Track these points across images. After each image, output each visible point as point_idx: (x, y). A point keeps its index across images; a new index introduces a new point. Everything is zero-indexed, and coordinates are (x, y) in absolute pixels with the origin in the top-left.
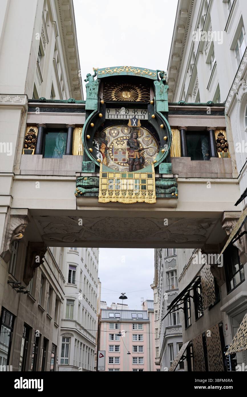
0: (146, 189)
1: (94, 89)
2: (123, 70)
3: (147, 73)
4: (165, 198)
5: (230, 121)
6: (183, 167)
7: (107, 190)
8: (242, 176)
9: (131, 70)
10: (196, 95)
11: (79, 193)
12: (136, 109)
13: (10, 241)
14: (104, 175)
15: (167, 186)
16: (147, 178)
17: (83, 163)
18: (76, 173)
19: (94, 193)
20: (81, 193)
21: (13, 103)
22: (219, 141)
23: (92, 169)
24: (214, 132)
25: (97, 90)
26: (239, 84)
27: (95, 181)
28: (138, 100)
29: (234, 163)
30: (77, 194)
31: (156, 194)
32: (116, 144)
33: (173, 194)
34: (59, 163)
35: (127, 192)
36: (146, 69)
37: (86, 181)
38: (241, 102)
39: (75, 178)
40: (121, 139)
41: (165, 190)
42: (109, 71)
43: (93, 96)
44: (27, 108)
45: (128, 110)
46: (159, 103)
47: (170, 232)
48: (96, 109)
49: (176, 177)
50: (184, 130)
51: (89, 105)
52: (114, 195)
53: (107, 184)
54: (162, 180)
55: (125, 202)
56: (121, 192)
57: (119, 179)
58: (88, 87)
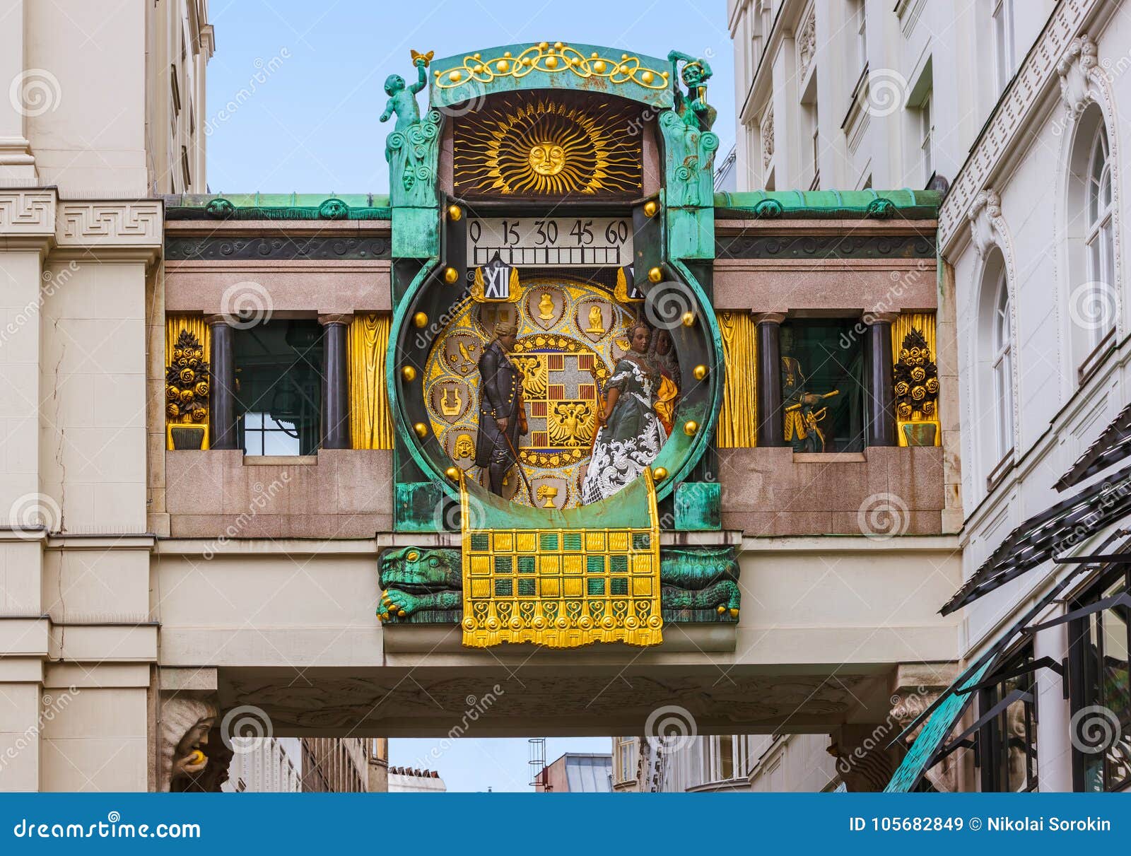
0: (627, 594)
1: (423, 158)
2: (535, 61)
3: (632, 72)
4: (693, 624)
5: (954, 284)
6: (763, 487)
7: (492, 599)
9: (569, 65)
11: (393, 613)
12: (584, 220)
14: (479, 543)
15: (700, 579)
16: (629, 552)
17: (395, 488)
18: (377, 533)
19: (447, 609)
20: (401, 611)
21: (112, 239)
22: (904, 371)
27: (446, 566)
28: (595, 184)
29: (952, 466)
30: (386, 615)
31: (662, 609)
33: (721, 609)
34: (308, 483)
35: (562, 607)
36: (630, 54)
37: (417, 567)
38: (984, 259)
40: (525, 348)
41: (694, 596)
42: (478, 68)
43: (421, 193)
44: (162, 248)
45: (551, 225)
46: (677, 221)
47: (710, 696)
48: (433, 254)
49: (735, 542)
50: (772, 324)
51: (406, 234)
52: (515, 619)
53: (491, 575)
54: (684, 557)
55: (556, 645)
56: (538, 607)
57: (533, 557)
58: (398, 152)
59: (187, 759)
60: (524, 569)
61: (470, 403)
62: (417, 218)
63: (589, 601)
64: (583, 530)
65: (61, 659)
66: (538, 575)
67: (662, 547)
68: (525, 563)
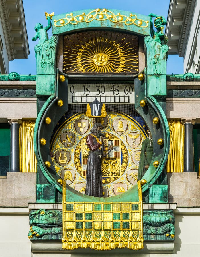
0: (129, 228)
1: (49, 55)
2: (94, 17)
3: (134, 21)
4: (156, 241)
7: (74, 230)
9: (108, 17)
11: (34, 235)
12: (115, 86)
14: (69, 208)
15: (159, 222)
16: (130, 211)
17: (37, 187)
18: (29, 203)
19: (56, 234)
20: (38, 235)
23: (51, 197)
27: (56, 217)
30: (32, 236)
31: (143, 235)
32: (85, 145)
33: (167, 235)
34: (2, 186)
35: (103, 233)
37: (44, 217)
39: (27, 211)
41: (156, 229)
42: (71, 19)
43: (48, 68)
46: (151, 80)
48: (53, 93)
49: (173, 208)
51: (42, 85)
52: (84, 238)
53: (74, 221)
54: (152, 214)
55: (100, 249)
56: (93, 233)
57: (91, 213)
58: (39, 52)
60: (87, 218)
62: (46, 79)
63: (114, 231)
64: (112, 203)
66: (93, 221)
67: (143, 210)
68: (88, 216)
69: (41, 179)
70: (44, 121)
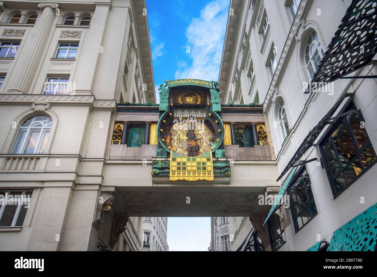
0: (206, 170)
2: (187, 81)
3: (204, 83)
4: (221, 177)
5: (267, 117)
6: (234, 152)
7: (176, 171)
8: (279, 159)
9: (193, 81)
10: (240, 99)
11: (154, 173)
12: (196, 110)
13: (101, 212)
14: (174, 160)
15: (222, 167)
16: (206, 162)
17: (157, 150)
18: (152, 158)
19: (166, 173)
20: (156, 173)
21: (105, 106)
22: (260, 132)
23: (164, 155)
24: (256, 126)
25: (168, 96)
26: (274, 90)
27: (167, 164)
28: (198, 103)
29: (272, 149)
30: (153, 174)
31: (214, 173)
32: (182, 135)
33: (227, 173)
34: (140, 151)
35: (192, 172)
36: (204, 81)
37: (160, 164)
38: (275, 103)
39: (151, 162)
40: (186, 132)
41: (220, 171)
42: (176, 82)
43: (165, 100)
44: (116, 110)
45: (190, 111)
46: (214, 105)
47: (225, 203)
48: (167, 110)
49: (229, 160)
50: (233, 124)
51: (162, 107)
52: (181, 175)
53: (176, 166)
54: (218, 163)
55: (190, 180)
56: (186, 172)
57: (185, 162)
58: (161, 94)
59: (106, 207)
61: (175, 141)
63: (198, 171)
65: (79, 183)
66: (186, 166)
68: (184, 164)
69: (160, 146)
70: (163, 122)
